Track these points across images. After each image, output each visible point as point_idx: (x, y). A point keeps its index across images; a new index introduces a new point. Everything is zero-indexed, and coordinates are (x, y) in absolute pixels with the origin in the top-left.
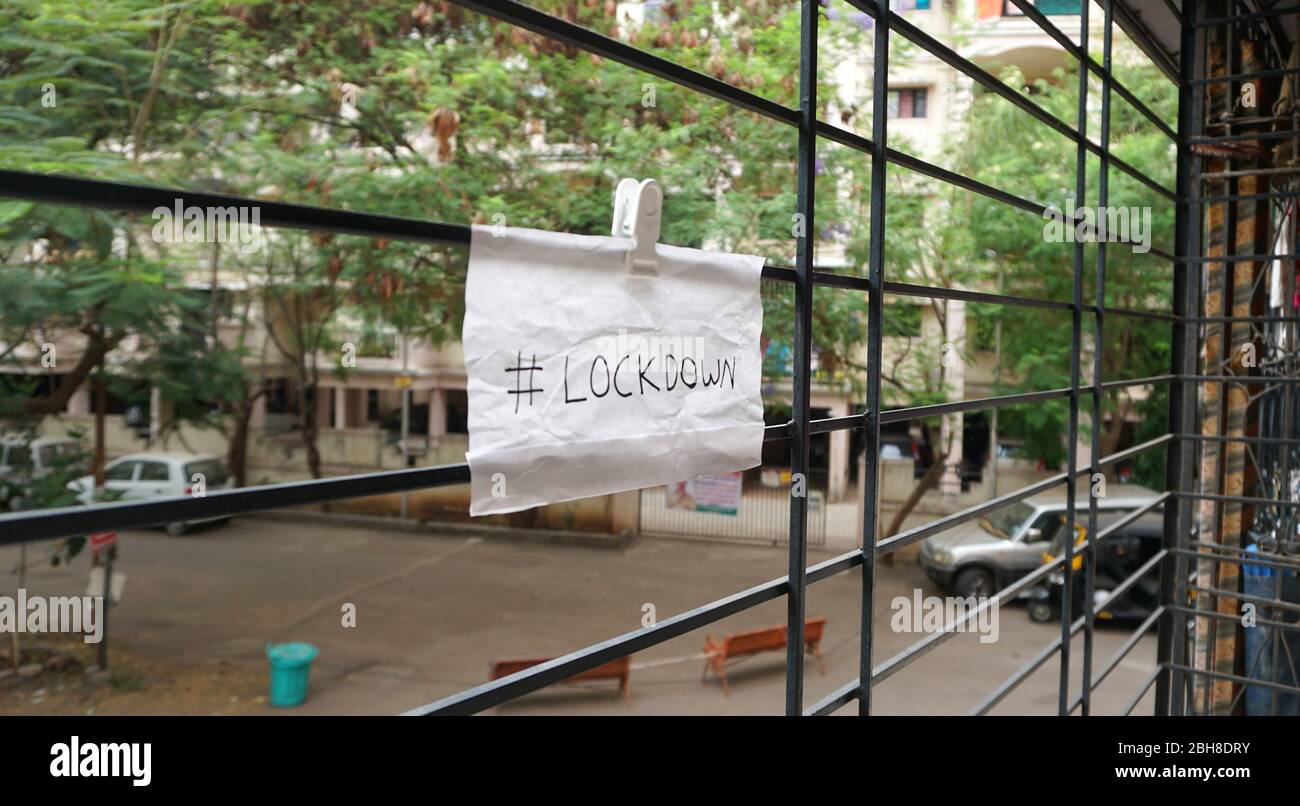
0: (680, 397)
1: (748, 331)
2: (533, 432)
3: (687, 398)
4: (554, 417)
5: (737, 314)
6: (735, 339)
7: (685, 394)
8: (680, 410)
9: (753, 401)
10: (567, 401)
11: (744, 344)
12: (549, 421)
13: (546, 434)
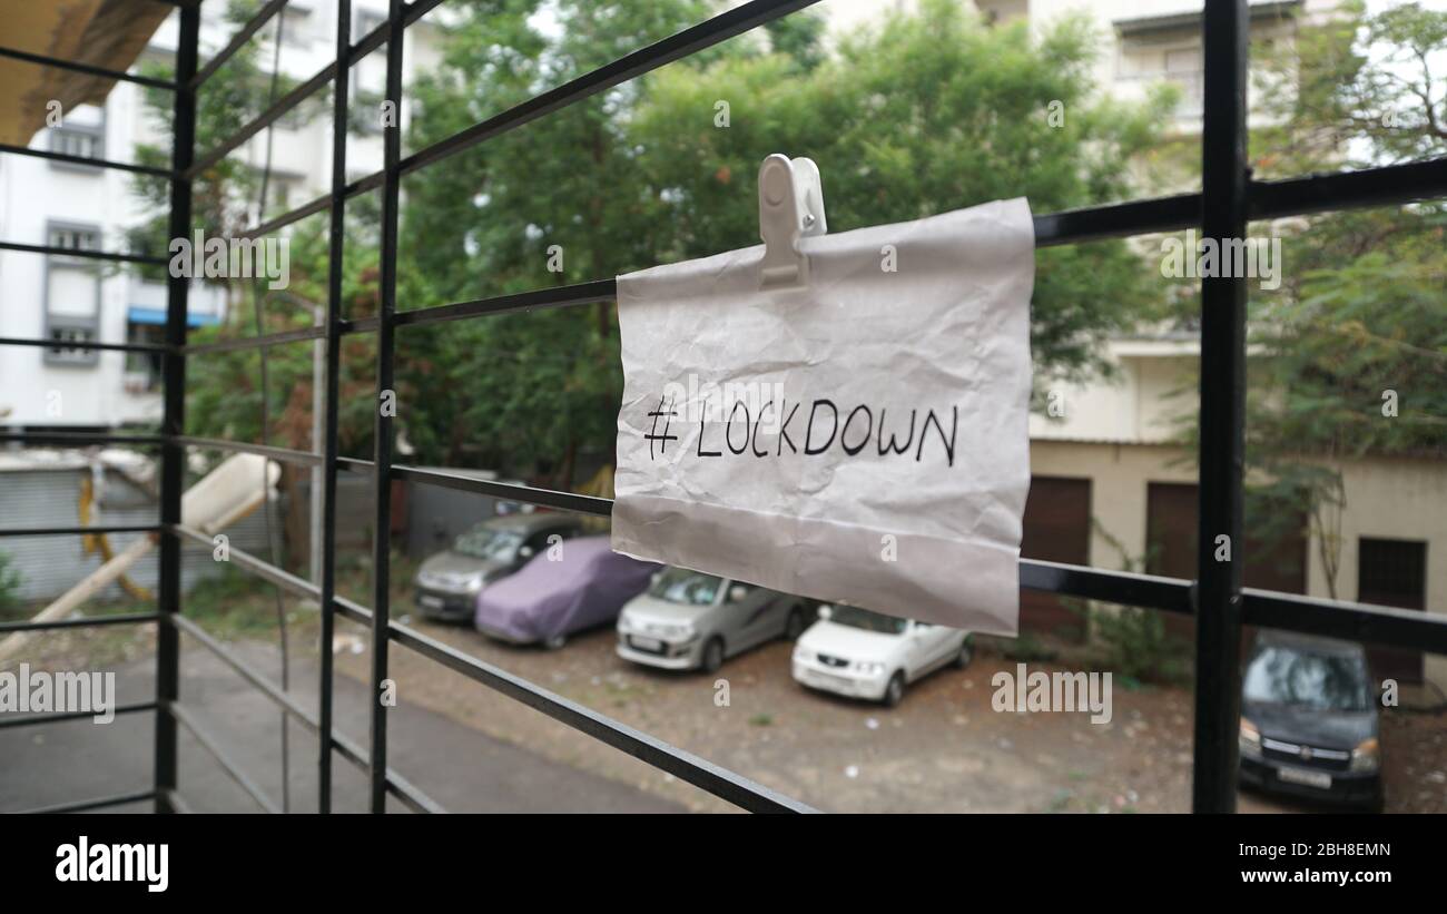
0: (829, 467)
1: (994, 354)
2: (666, 482)
3: (840, 469)
4: (687, 470)
5: (968, 325)
6: (963, 371)
7: (837, 464)
8: (824, 486)
9: (1001, 497)
10: (700, 454)
11: (982, 382)
12: (682, 473)
13: (679, 487)
